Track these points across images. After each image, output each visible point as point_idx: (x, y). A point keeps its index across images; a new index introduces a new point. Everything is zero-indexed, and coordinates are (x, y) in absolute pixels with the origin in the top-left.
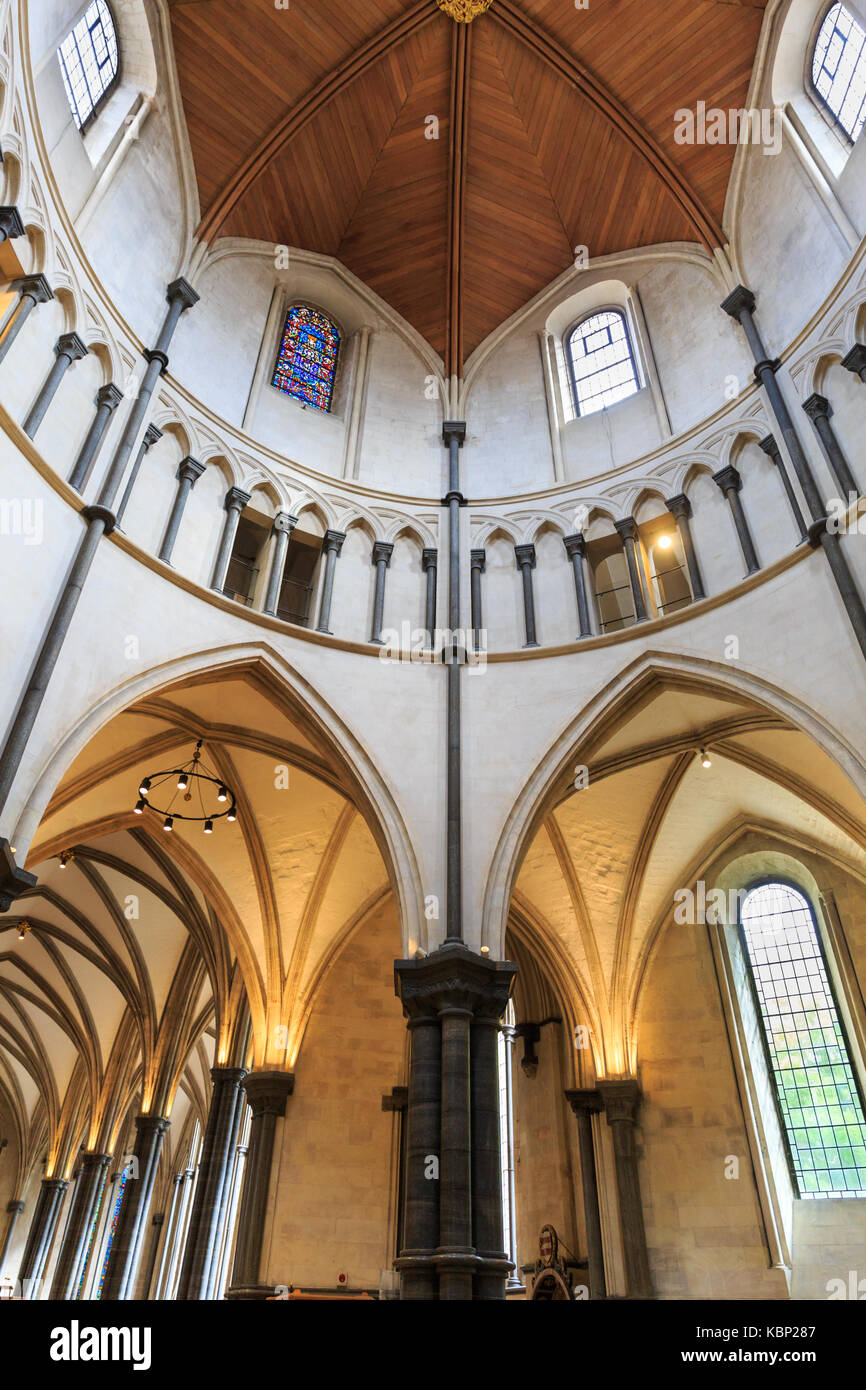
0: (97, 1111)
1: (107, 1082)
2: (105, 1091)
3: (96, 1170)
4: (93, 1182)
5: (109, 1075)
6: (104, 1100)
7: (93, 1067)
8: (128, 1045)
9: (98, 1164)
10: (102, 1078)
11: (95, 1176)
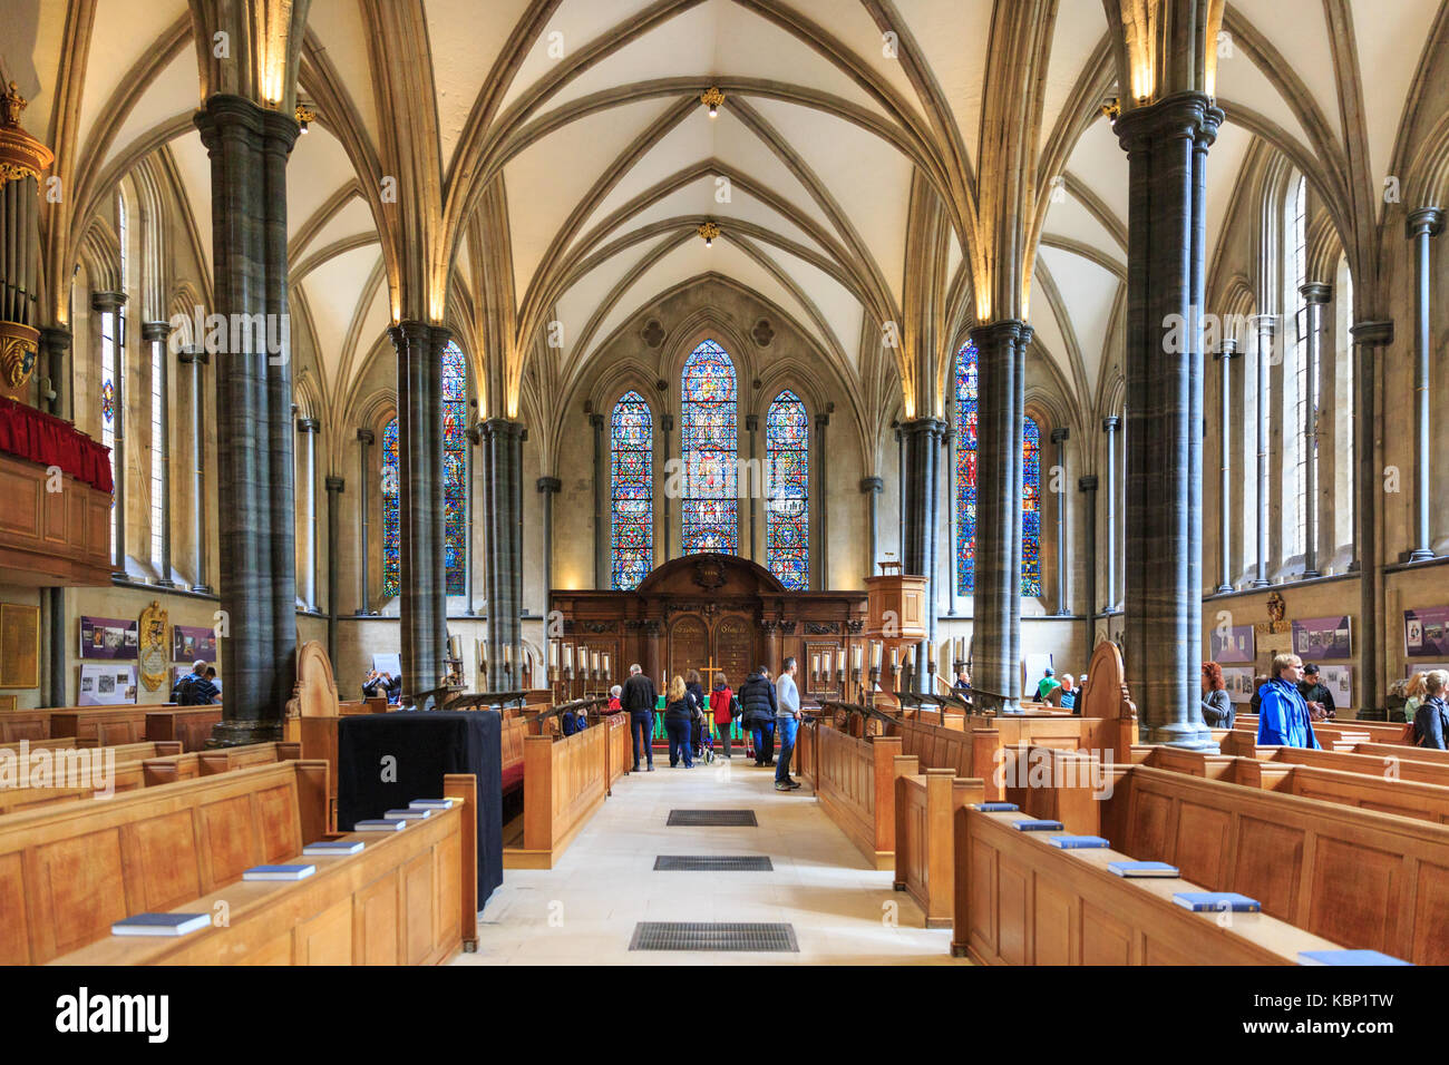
0: (980, 249)
1: (985, 187)
2: (986, 205)
5: (987, 172)
6: (988, 224)
7: (949, 163)
8: (1017, 92)
10: (974, 184)
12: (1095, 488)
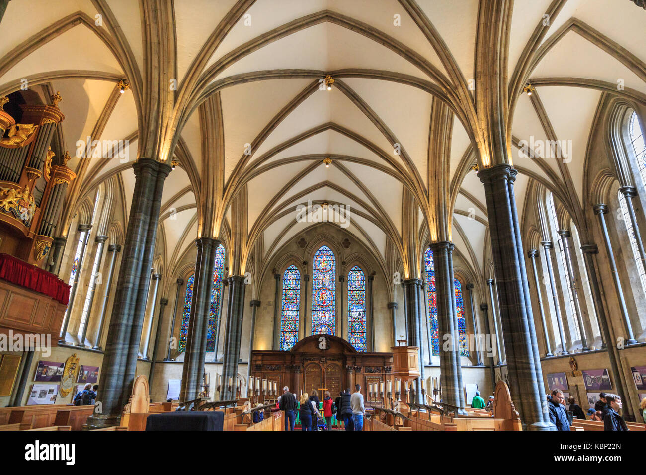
0: (430, 215)
1: (431, 193)
2: (432, 200)
3: (444, 253)
4: (445, 261)
5: (431, 188)
6: (433, 206)
7: (416, 185)
8: (440, 162)
9: (444, 249)
10: (427, 192)
11: (444, 258)
12: (487, 309)
